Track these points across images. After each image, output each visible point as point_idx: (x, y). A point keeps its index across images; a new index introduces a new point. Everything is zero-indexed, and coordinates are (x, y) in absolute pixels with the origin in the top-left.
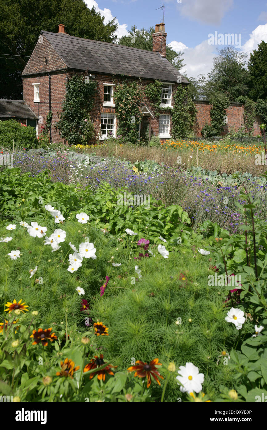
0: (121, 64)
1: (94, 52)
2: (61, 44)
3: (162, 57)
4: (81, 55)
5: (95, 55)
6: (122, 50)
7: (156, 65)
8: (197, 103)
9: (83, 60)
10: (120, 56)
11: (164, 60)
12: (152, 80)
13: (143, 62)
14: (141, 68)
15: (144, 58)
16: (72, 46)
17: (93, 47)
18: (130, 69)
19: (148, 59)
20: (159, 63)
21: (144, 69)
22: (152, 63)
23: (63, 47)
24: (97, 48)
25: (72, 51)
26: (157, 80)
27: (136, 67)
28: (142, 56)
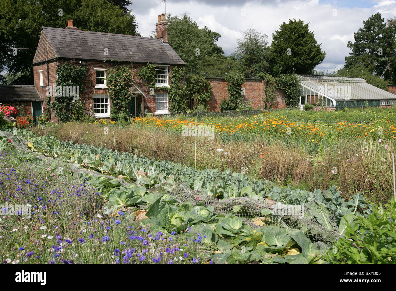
0: (116, 51)
1: (91, 42)
2: (58, 37)
3: (164, 42)
4: (76, 45)
5: (92, 44)
6: (121, 39)
7: (155, 49)
8: (213, 81)
9: (77, 50)
10: (118, 44)
11: (165, 45)
12: (145, 64)
13: (141, 48)
14: (136, 54)
15: (143, 44)
16: (70, 38)
17: (92, 38)
18: (124, 55)
19: (148, 45)
20: (158, 47)
21: (139, 54)
22: (150, 49)
23: (59, 39)
24: (96, 38)
25: (68, 42)
26: (149, 63)
27: (131, 53)
28: (142, 43)
